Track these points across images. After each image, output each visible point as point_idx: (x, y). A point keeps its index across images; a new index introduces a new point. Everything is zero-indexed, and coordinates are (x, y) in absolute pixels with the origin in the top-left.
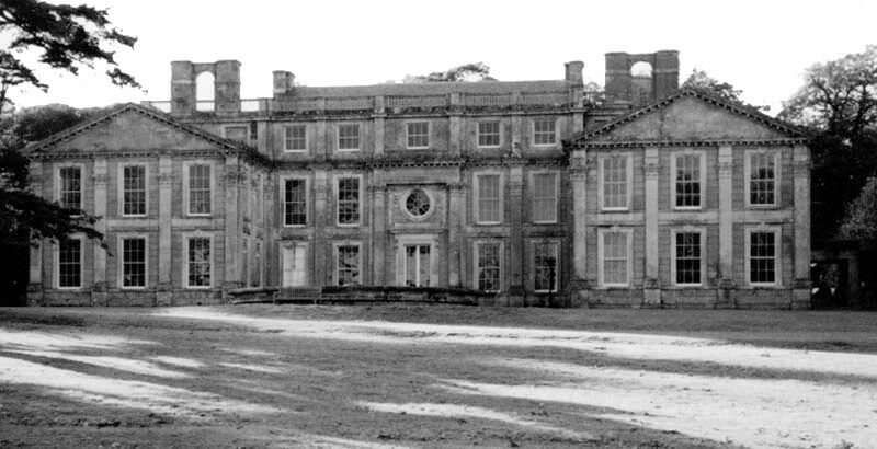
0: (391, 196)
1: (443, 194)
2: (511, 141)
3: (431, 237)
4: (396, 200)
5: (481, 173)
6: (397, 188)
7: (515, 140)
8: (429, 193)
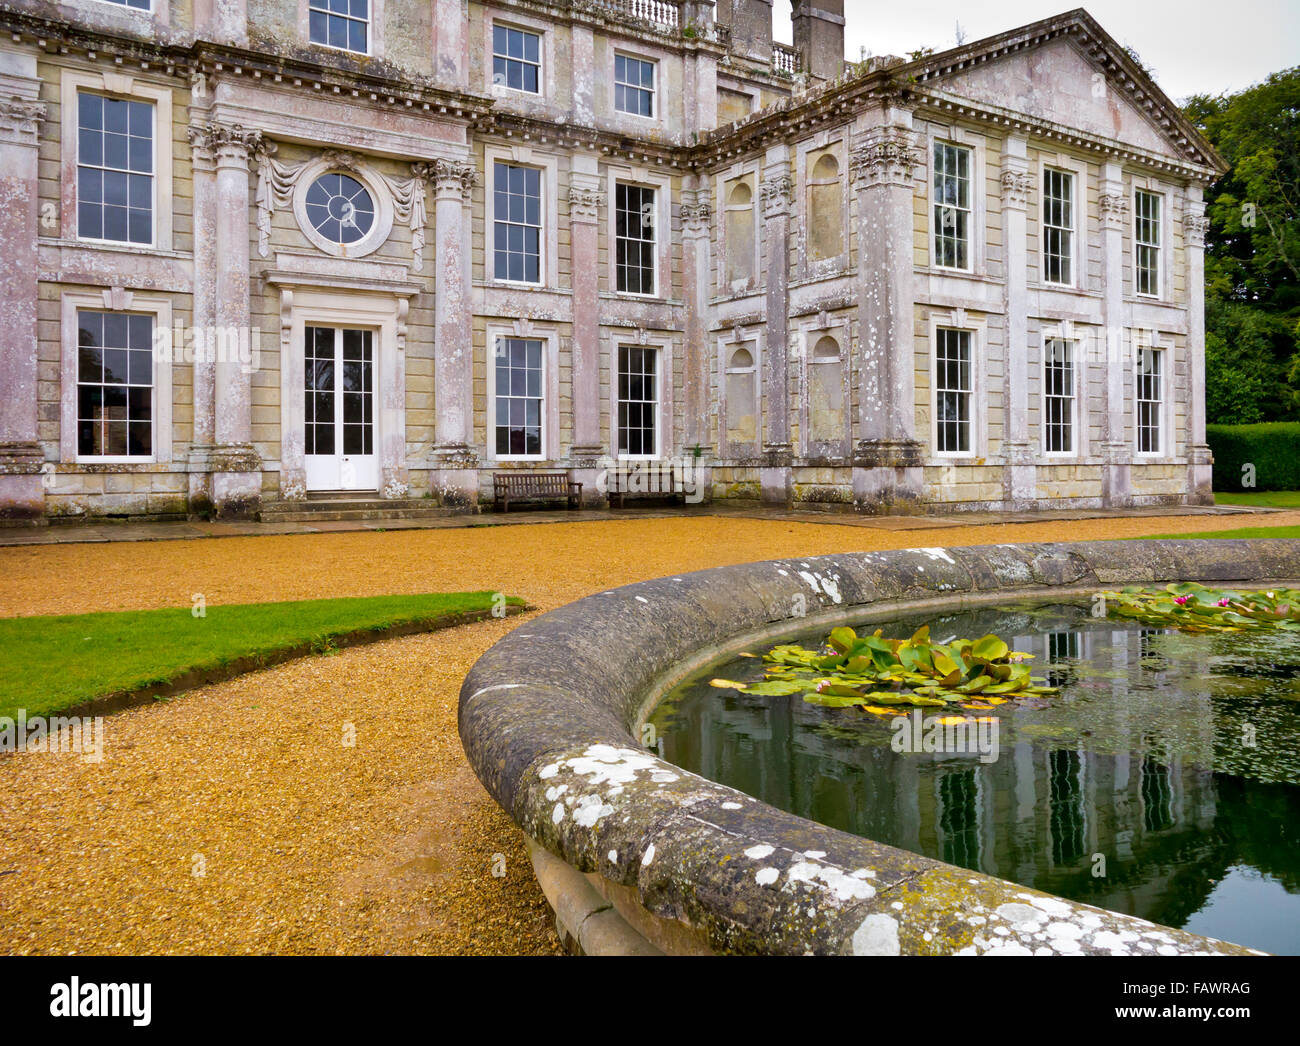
0: (266, 174)
1: (416, 190)
2: (573, 88)
3: (386, 305)
4: (282, 187)
5: (506, 154)
6: (286, 153)
7: (581, 88)
8: (376, 180)
